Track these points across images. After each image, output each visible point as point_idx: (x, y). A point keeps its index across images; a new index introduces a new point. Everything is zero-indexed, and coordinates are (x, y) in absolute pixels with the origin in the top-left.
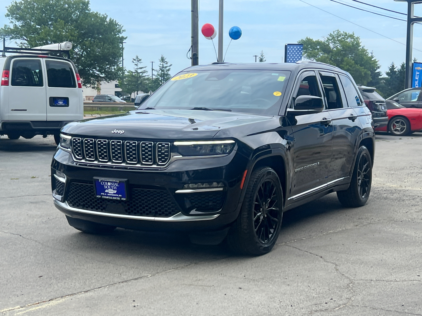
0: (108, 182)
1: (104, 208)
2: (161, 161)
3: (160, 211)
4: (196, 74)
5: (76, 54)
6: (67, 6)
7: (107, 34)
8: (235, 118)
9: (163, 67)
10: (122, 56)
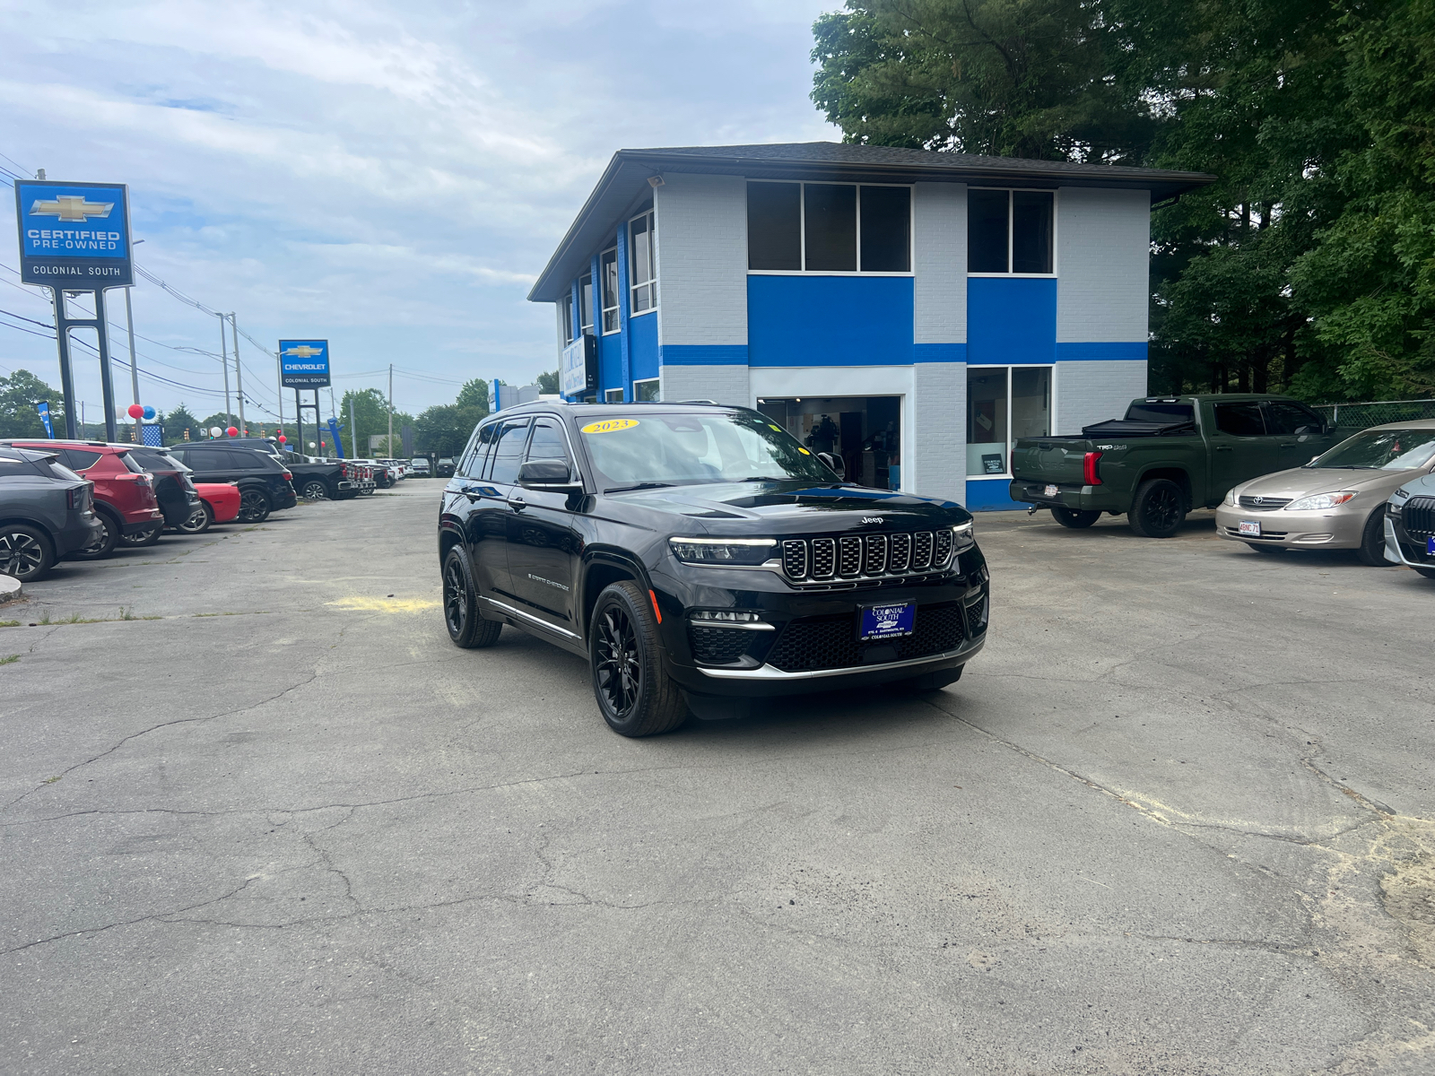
3: (946, 641)
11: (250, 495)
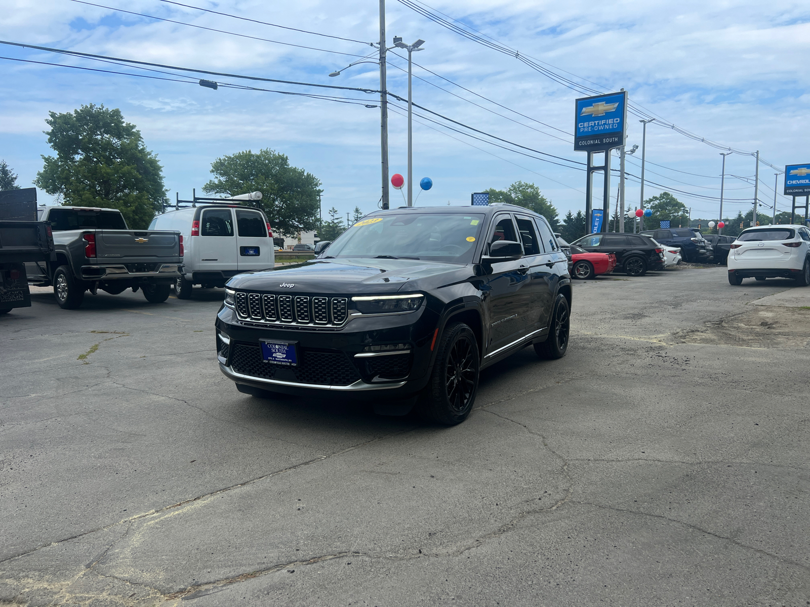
0: (275, 344)
1: (273, 375)
2: (337, 320)
3: (336, 378)
4: (380, 219)
5: (277, 206)
6: (267, 161)
7: (305, 187)
8: (424, 268)
9: (357, 217)
10: (320, 208)
11: (634, 260)
